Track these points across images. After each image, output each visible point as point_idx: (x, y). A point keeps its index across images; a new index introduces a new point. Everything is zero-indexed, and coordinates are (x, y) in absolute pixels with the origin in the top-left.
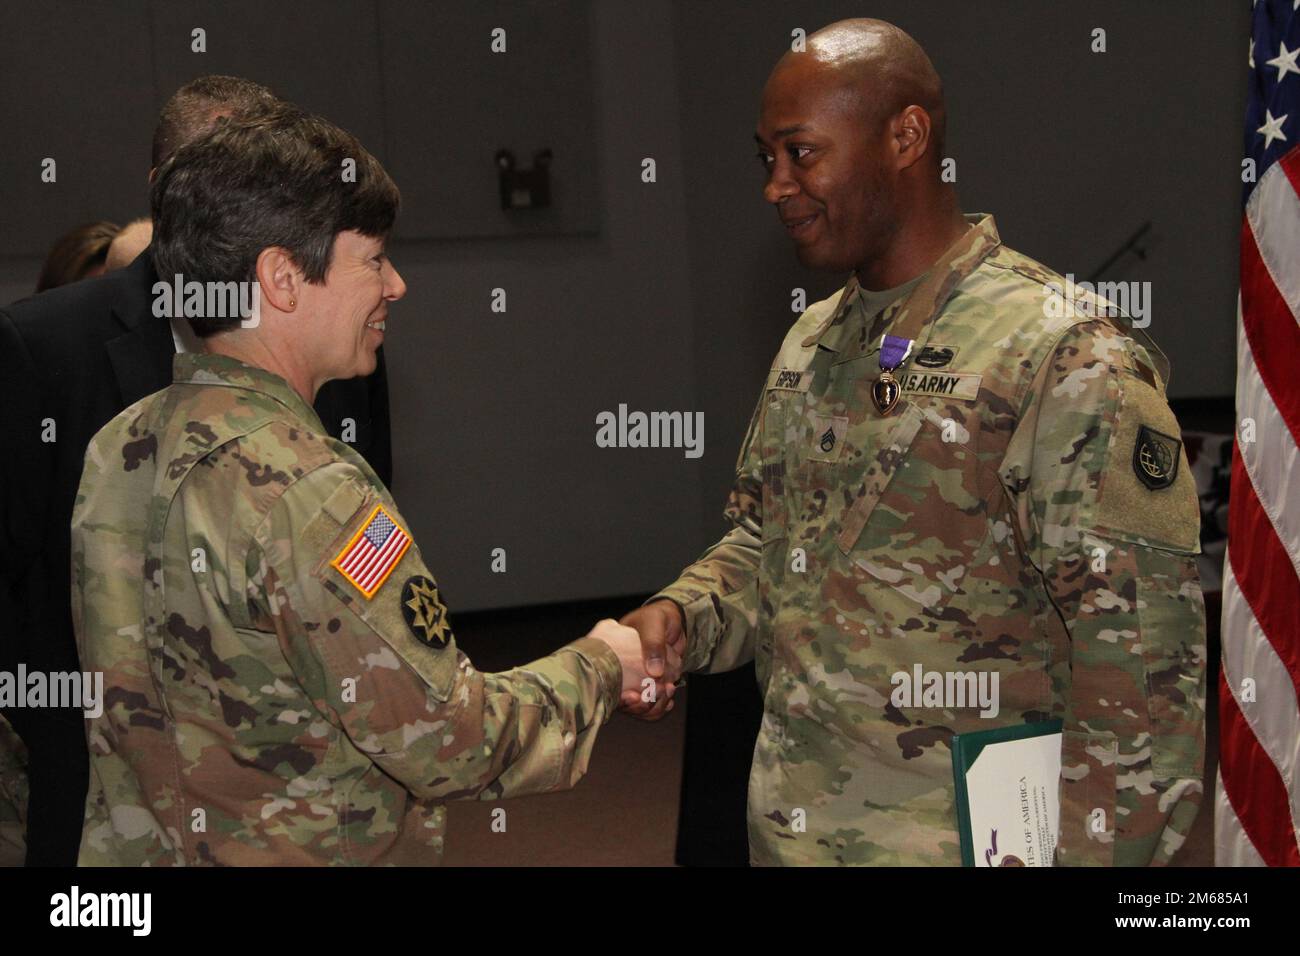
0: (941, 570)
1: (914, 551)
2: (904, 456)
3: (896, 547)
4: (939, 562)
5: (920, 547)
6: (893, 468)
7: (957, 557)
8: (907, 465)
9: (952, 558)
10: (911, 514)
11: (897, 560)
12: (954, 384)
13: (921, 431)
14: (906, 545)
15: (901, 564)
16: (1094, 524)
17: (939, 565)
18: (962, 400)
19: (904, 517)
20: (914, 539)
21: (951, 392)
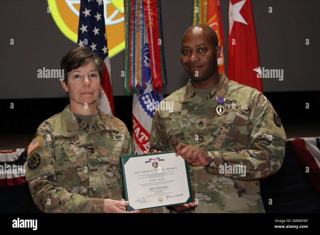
0: (239, 150)
1: (234, 147)
2: (232, 124)
3: (230, 146)
4: (239, 148)
5: (235, 145)
6: (229, 127)
7: (244, 147)
8: (233, 126)
9: (243, 147)
10: (234, 138)
11: (230, 149)
12: (240, 107)
13: (236, 118)
14: (232, 145)
15: (231, 150)
16: (266, 131)
17: (239, 149)
18: (244, 110)
19: (232, 139)
20: (234, 144)
21: (240, 108)
